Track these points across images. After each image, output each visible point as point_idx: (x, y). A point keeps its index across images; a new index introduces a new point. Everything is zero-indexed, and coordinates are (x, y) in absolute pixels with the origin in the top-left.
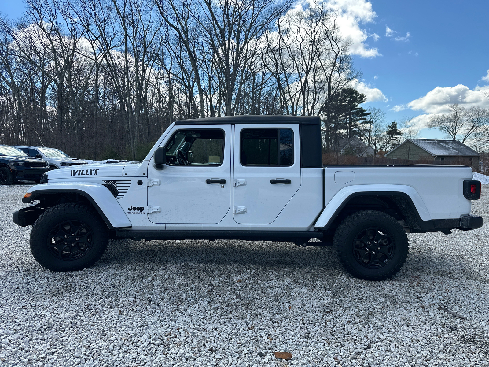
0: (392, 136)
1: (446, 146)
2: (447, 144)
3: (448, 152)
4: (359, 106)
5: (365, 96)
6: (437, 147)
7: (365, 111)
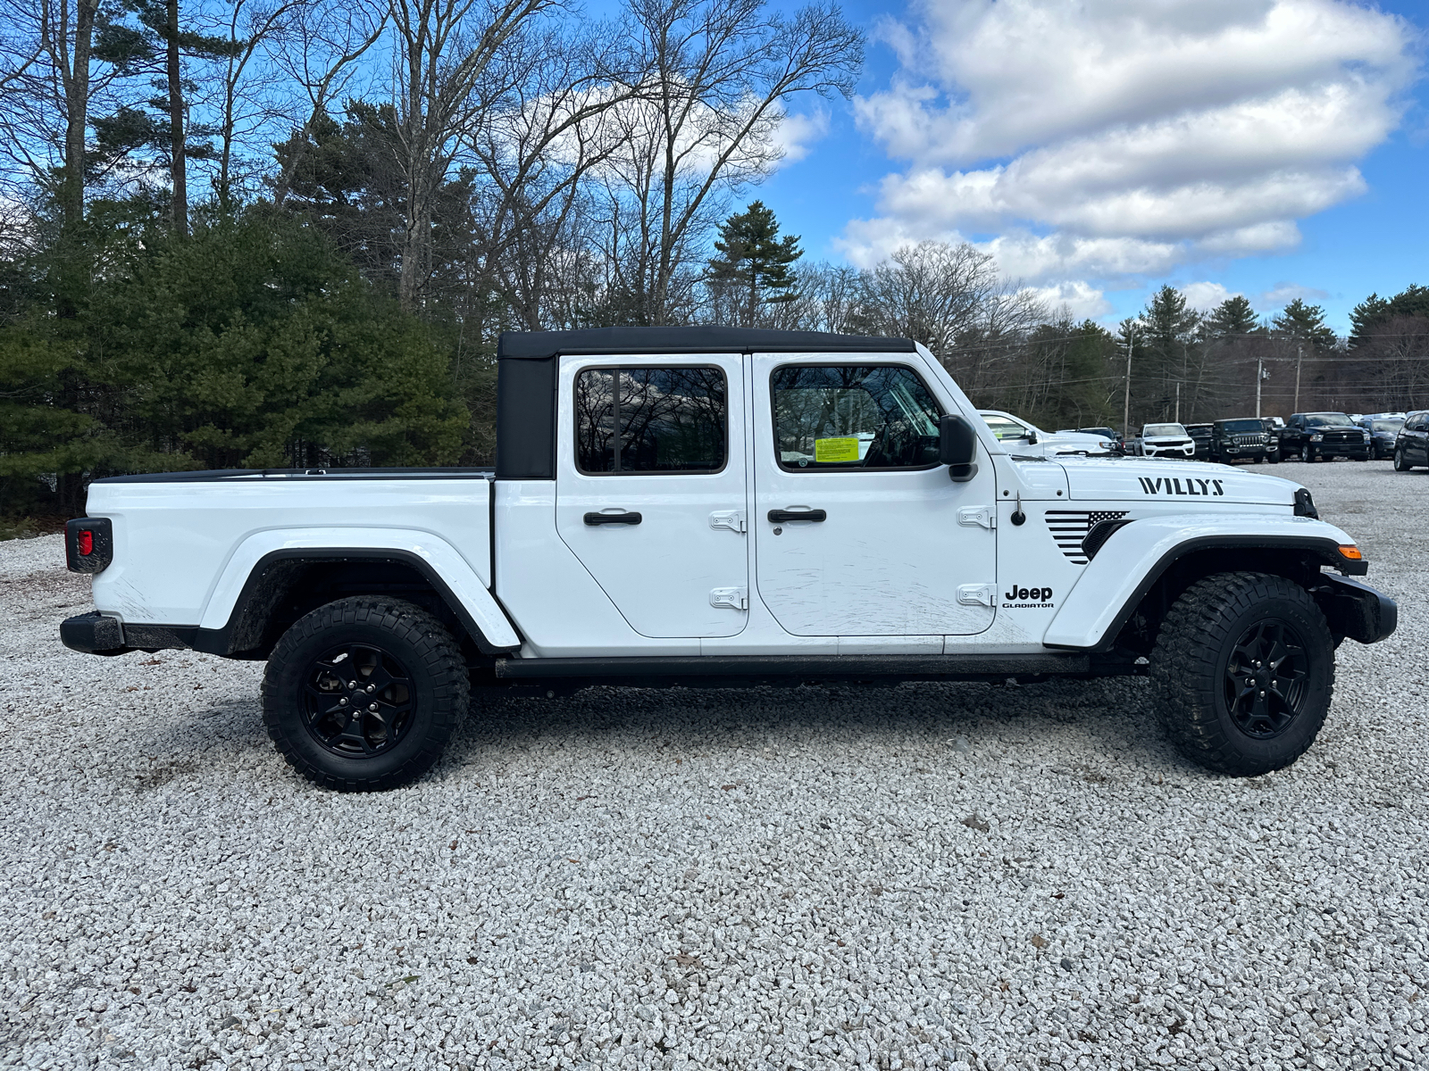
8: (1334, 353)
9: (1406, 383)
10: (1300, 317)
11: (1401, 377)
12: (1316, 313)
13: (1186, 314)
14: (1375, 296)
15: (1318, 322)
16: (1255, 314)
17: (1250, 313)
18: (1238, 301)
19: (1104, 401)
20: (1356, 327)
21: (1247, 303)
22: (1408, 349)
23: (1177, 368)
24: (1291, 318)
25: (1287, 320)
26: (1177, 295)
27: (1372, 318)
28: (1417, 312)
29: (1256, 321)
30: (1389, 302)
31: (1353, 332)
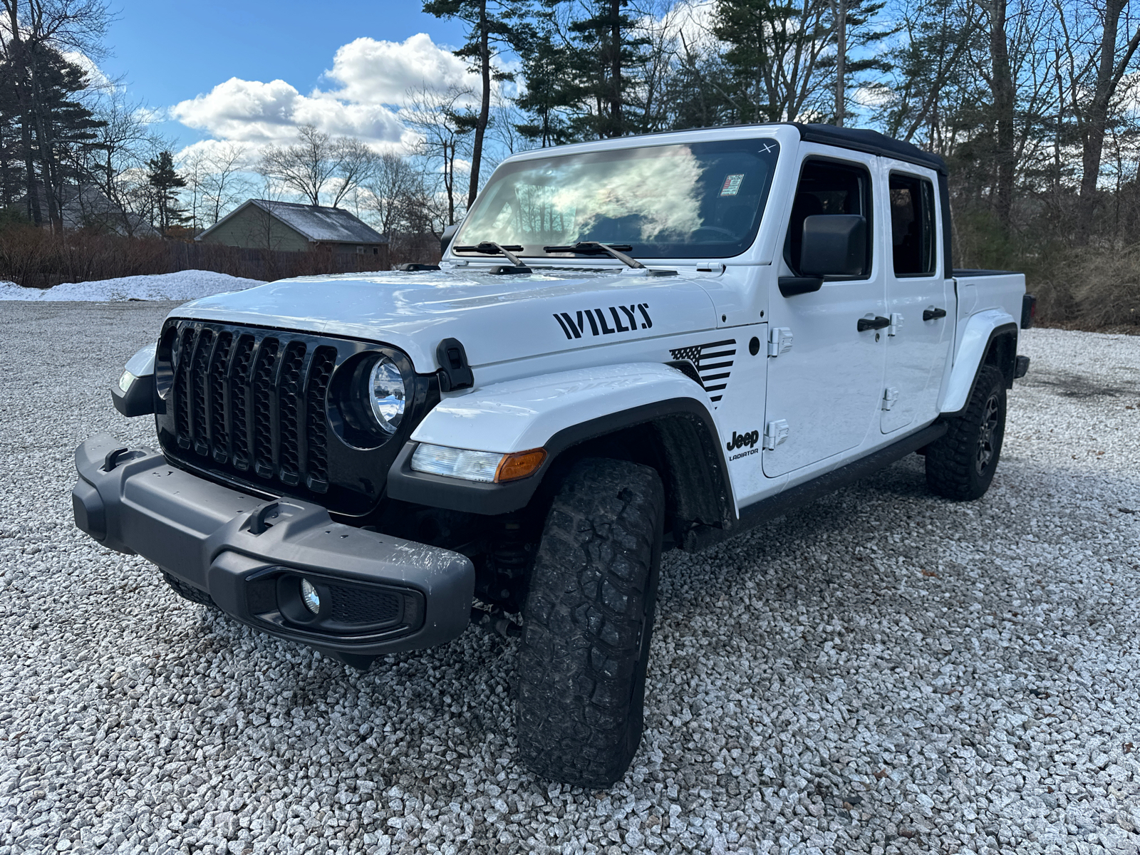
0: (165, 189)
1: (328, 220)
2: (328, 217)
3: (336, 233)
4: (72, 97)
5: (86, 73)
6: (313, 221)
7: (90, 114)
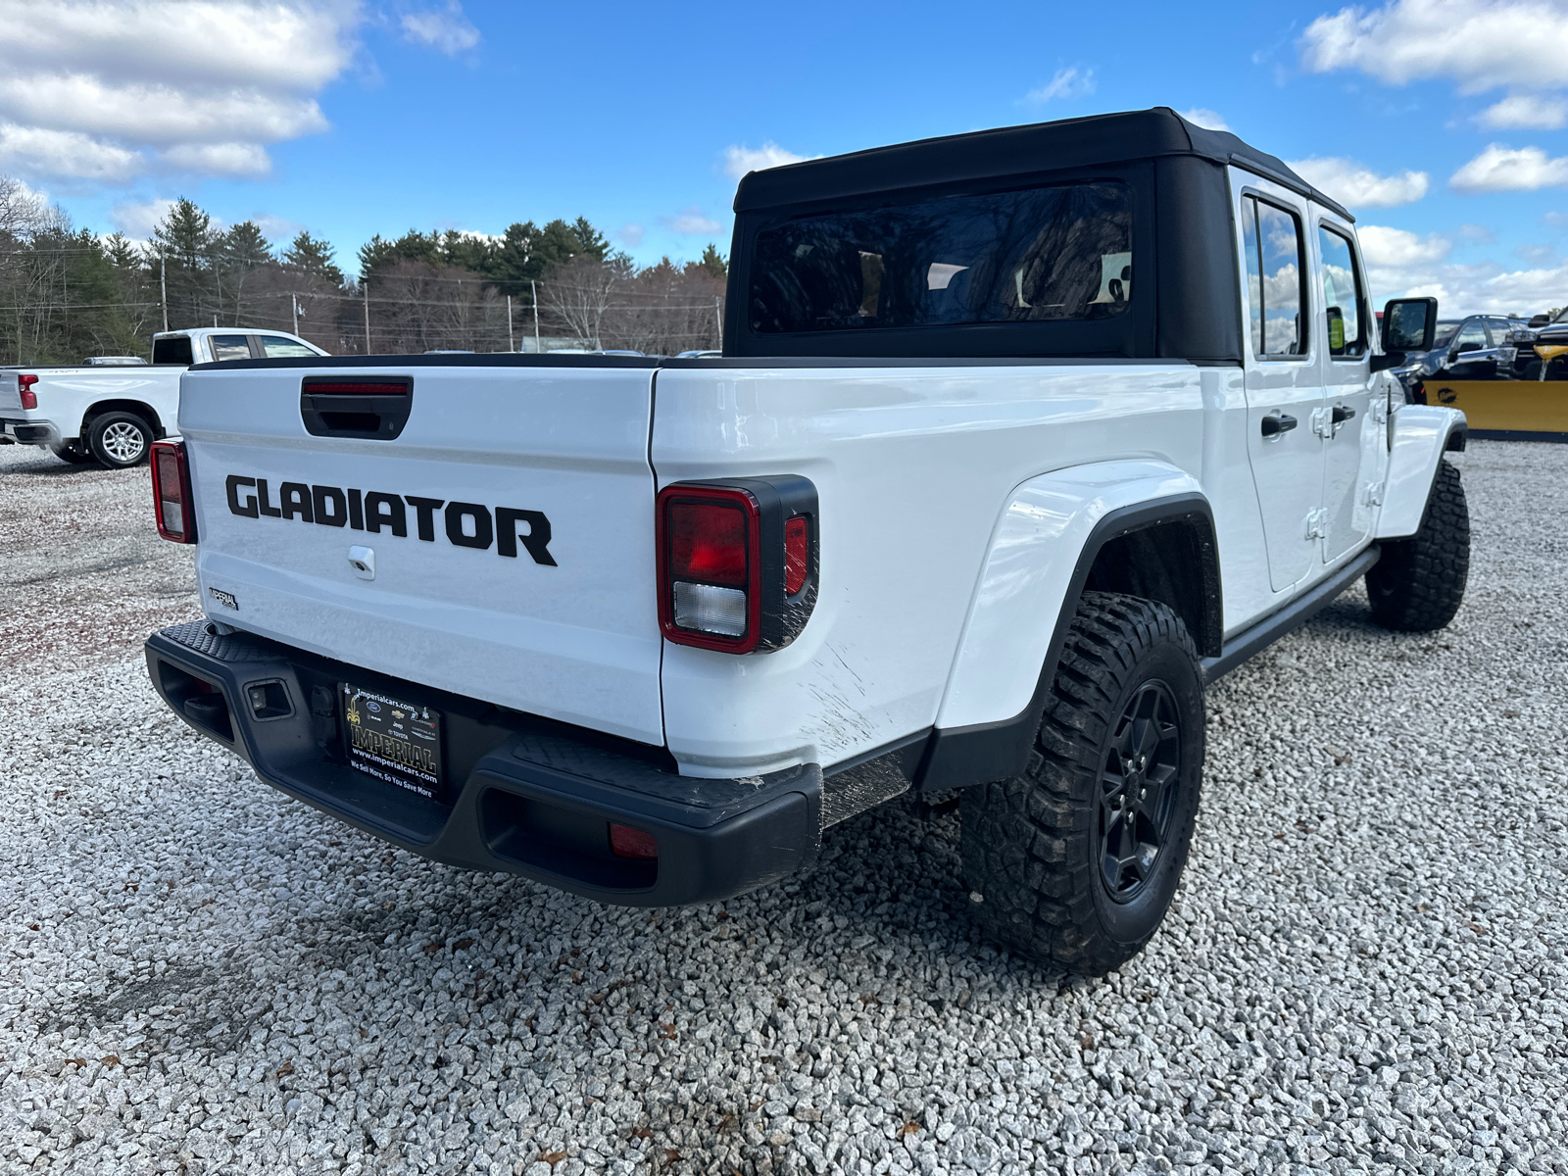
8: (344, 292)
9: (419, 326)
10: (309, 252)
11: (413, 320)
12: (325, 249)
13: (210, 235)
14: (378, 237)
15: (328, 259)
16: (269, 243)
17: (262, 242)
18: (248, 227)
19: (130, 333)
20: (365, 267)
21: (258, 231)
22: (418, 291)
23: (211, 298)
24: (301, 252)
25: (298, 253)
26: (198, 212)
27: (380, 261)
28: (419, 257)
29: (271, 251)
30: (394, 245)
31: (363, 272)
